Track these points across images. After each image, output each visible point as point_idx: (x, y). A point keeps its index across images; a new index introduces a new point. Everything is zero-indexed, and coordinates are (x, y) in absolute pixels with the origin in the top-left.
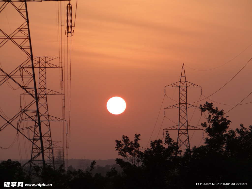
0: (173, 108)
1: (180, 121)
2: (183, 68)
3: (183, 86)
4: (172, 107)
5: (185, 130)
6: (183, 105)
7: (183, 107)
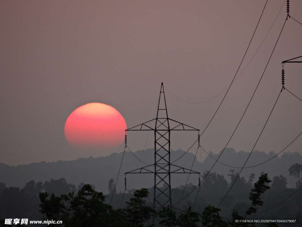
2: (162, 91)
3: (162, 127)
6: (163, 166)
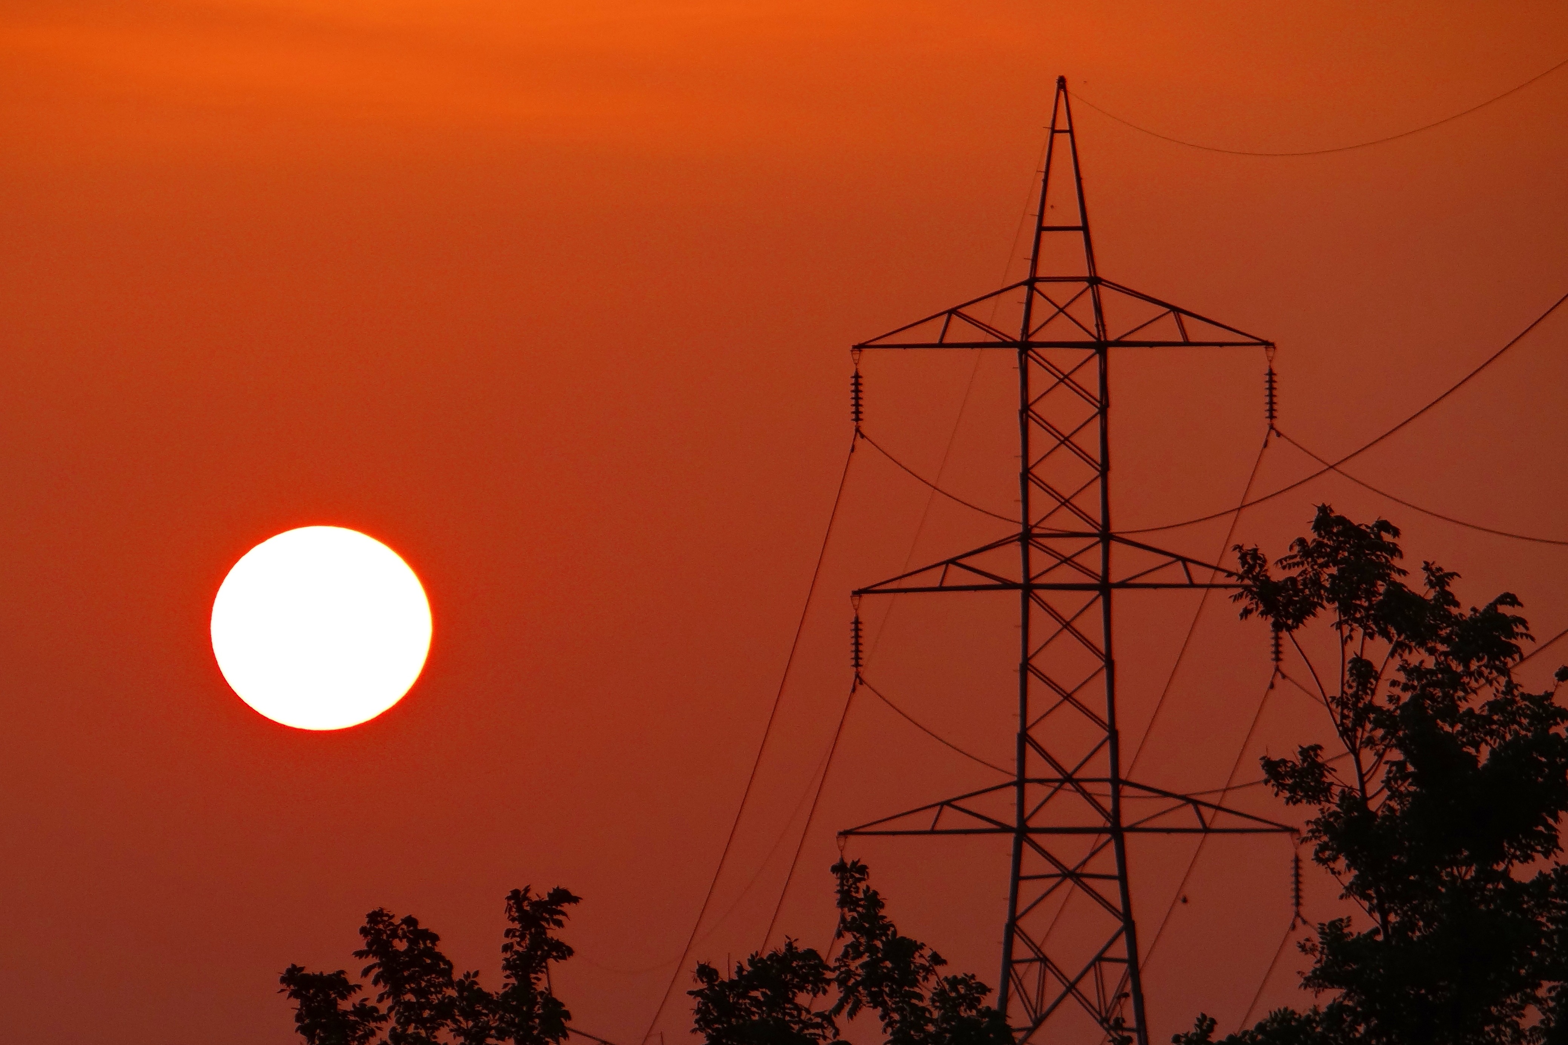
0: (948, 583)
1: (1032, 733)
4: (933, 578)
5: (1088, 842)
6: (1067, 547)
7: (1066, 575)
